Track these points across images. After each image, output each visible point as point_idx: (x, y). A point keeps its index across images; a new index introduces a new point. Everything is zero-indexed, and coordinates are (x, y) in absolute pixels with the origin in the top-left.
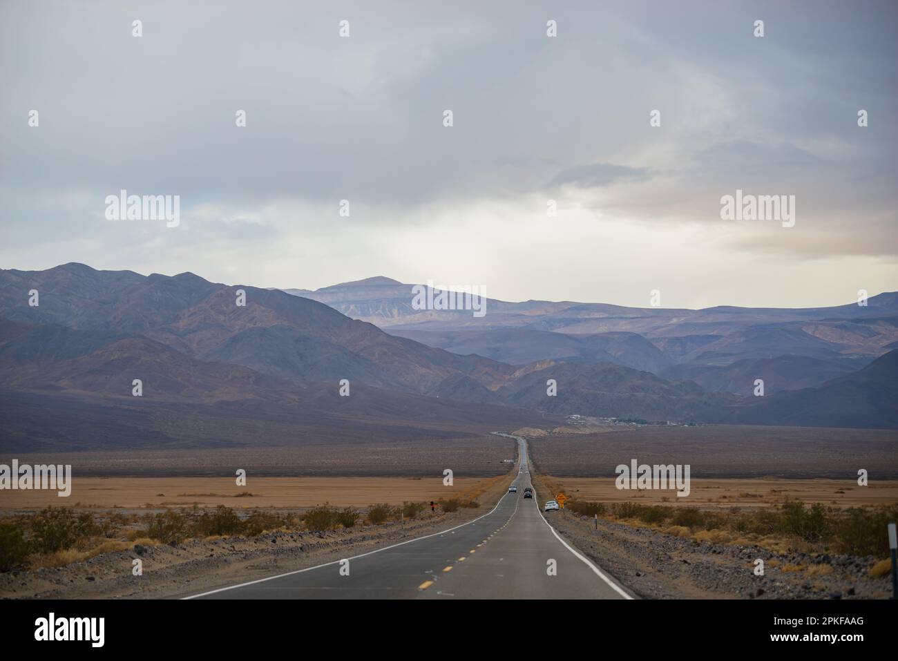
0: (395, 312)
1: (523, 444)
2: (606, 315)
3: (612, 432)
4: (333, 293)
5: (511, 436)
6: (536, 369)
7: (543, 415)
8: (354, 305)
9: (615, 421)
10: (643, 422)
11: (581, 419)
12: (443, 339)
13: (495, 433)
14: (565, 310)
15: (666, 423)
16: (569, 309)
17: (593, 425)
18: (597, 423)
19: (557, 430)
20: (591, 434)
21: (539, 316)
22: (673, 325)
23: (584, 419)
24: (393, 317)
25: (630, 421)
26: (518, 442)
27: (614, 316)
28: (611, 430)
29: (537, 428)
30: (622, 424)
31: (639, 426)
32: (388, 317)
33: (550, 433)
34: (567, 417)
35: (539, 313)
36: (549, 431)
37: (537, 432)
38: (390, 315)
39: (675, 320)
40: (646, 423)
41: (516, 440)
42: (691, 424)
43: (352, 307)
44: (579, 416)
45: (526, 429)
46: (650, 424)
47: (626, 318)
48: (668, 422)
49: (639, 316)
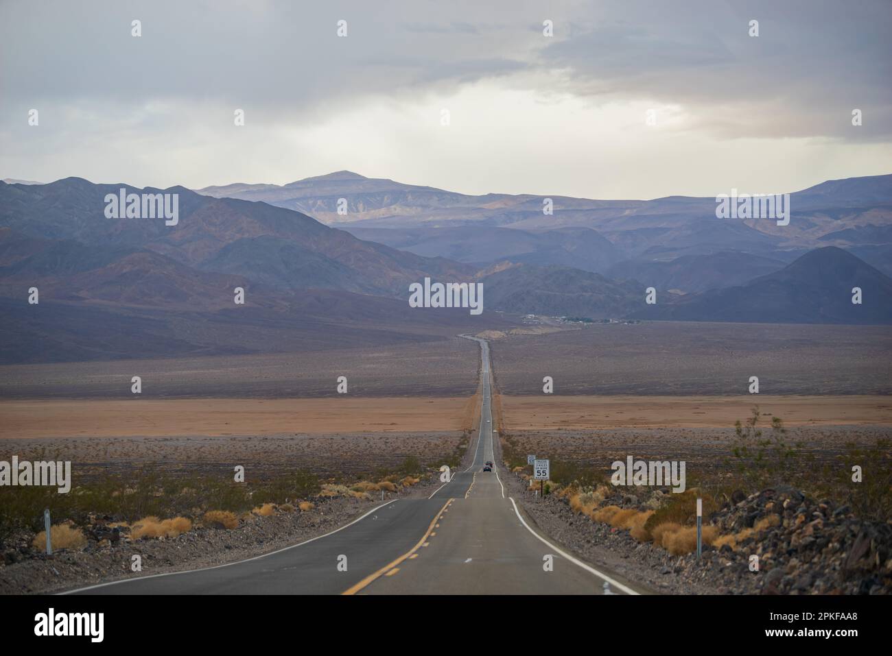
0: (361, 206)
1: (485, 346)
2: (563, 208)
3: (561, 332)
4: (301, 188)
5: (476, 339)
6: (496, 271)
7: (502, 315)
8: (321, 201)
9: (564, 320)
10: (589, 321)
11: (535, 318)
12: (408, 237)
13: (461, 335)
14: (523, 203)
15: (609, 321)
16: (527, 202)
17: (546, 325)
18: (548, 322)
19: (514, 331)
20: (542, 335)
21: (498, 209)
22: (626, 216)
23: (537, 319)
24: (358, 211)
25: (578, 319)
26: (481, 345)
27: (570, 208)
28: (560, 330)
29: (496, 330)
30: (571, 323)
31: (585, 324)
32: (353, 211)
33: (507, 334)
34: (523, 317)
35: (498, 206)
36: (507, 332)
37: (496, 335)
38: (355, 211)
39: (627, 212)
40: (591, 321)
41: (479, 343)
42: (630, 322)
43: (319, 202)
44: (534, 316)
45: (487, 332)
46: (594, 322)
47: (581, 210)
48: (611, 320)
49: (594, 208)
